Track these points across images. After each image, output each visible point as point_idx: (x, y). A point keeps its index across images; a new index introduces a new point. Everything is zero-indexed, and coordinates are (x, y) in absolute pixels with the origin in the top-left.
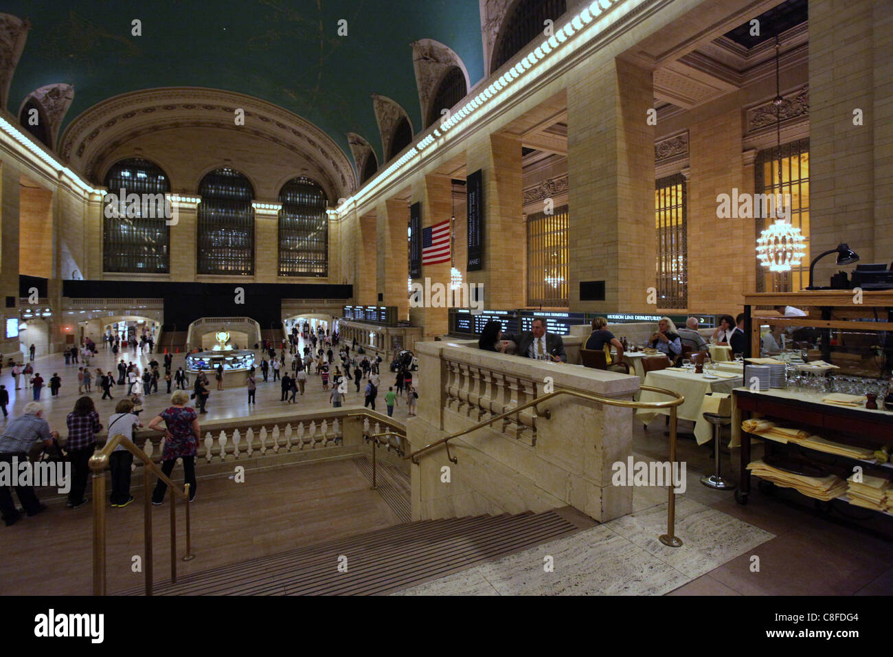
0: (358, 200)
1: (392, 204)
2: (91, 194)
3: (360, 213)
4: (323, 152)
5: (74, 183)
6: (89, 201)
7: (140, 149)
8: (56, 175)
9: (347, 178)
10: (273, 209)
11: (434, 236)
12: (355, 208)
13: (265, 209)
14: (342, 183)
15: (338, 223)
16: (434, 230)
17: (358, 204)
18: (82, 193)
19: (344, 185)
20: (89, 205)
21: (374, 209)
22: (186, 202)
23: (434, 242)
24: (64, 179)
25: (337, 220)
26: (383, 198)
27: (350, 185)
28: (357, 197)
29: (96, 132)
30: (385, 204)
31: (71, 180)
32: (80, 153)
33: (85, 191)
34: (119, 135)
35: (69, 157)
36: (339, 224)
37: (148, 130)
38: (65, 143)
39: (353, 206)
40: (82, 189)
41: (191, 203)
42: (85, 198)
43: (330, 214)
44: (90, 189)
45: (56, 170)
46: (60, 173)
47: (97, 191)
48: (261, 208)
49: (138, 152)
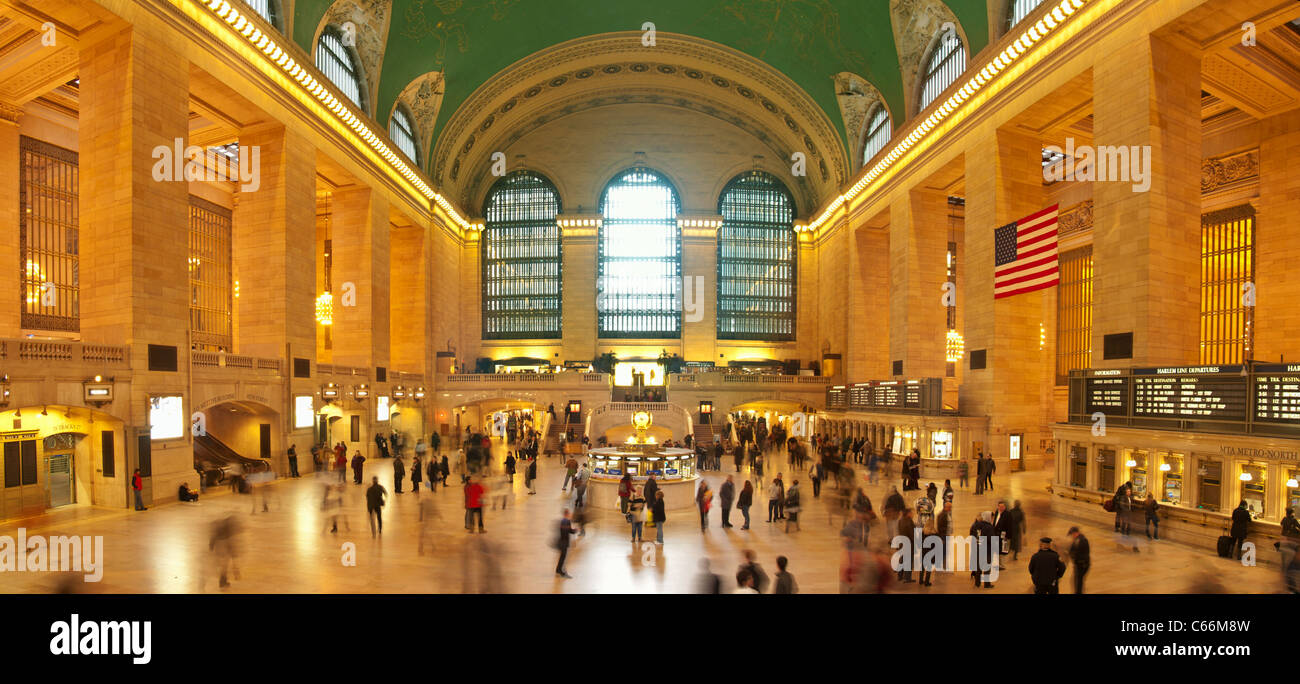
0: (852, 200)
1: (921, 196)
2: (467, 231)
3: (856, 223)
4: (789, 121)
5: (448, 216)
6: (466, 242)
7: (523, 156)
8: (427, 205)
9: (830, 165)
10: (710, 228)
11: (1020, 240)
12: (846, 216)
13: (697, 227)
14: (820, 177)
15: (813, 248)
16: (1020, 228)
17: (852, 207)
18: (456, 230)
19: (825, 179)
20: (465, 247)
21: (886, 211)
22: (583, 227)
23: (1020, 251)
24: (437, 210)
25: (812, 243)
26: (904, 187)
27: (834, 174)
28: (848, 195)
29: (471, 141)
30: (908, 197)
31: (445, 211)
32: (454, 175)
33: (461, 227)
34: (498, 141)
35: (442, 181)
36: (816, 250)
37: (533, 125)
38: (438, 160)
39: (843, 211)
40: (456, 223)
41: (589, 227)
42: (460, 238)
43: (801, 232)
44: (466, 225)
45: (427, 199)
46: (433, 202)
47: (474, 227)
48: (690, 227)
49: (521, 161)
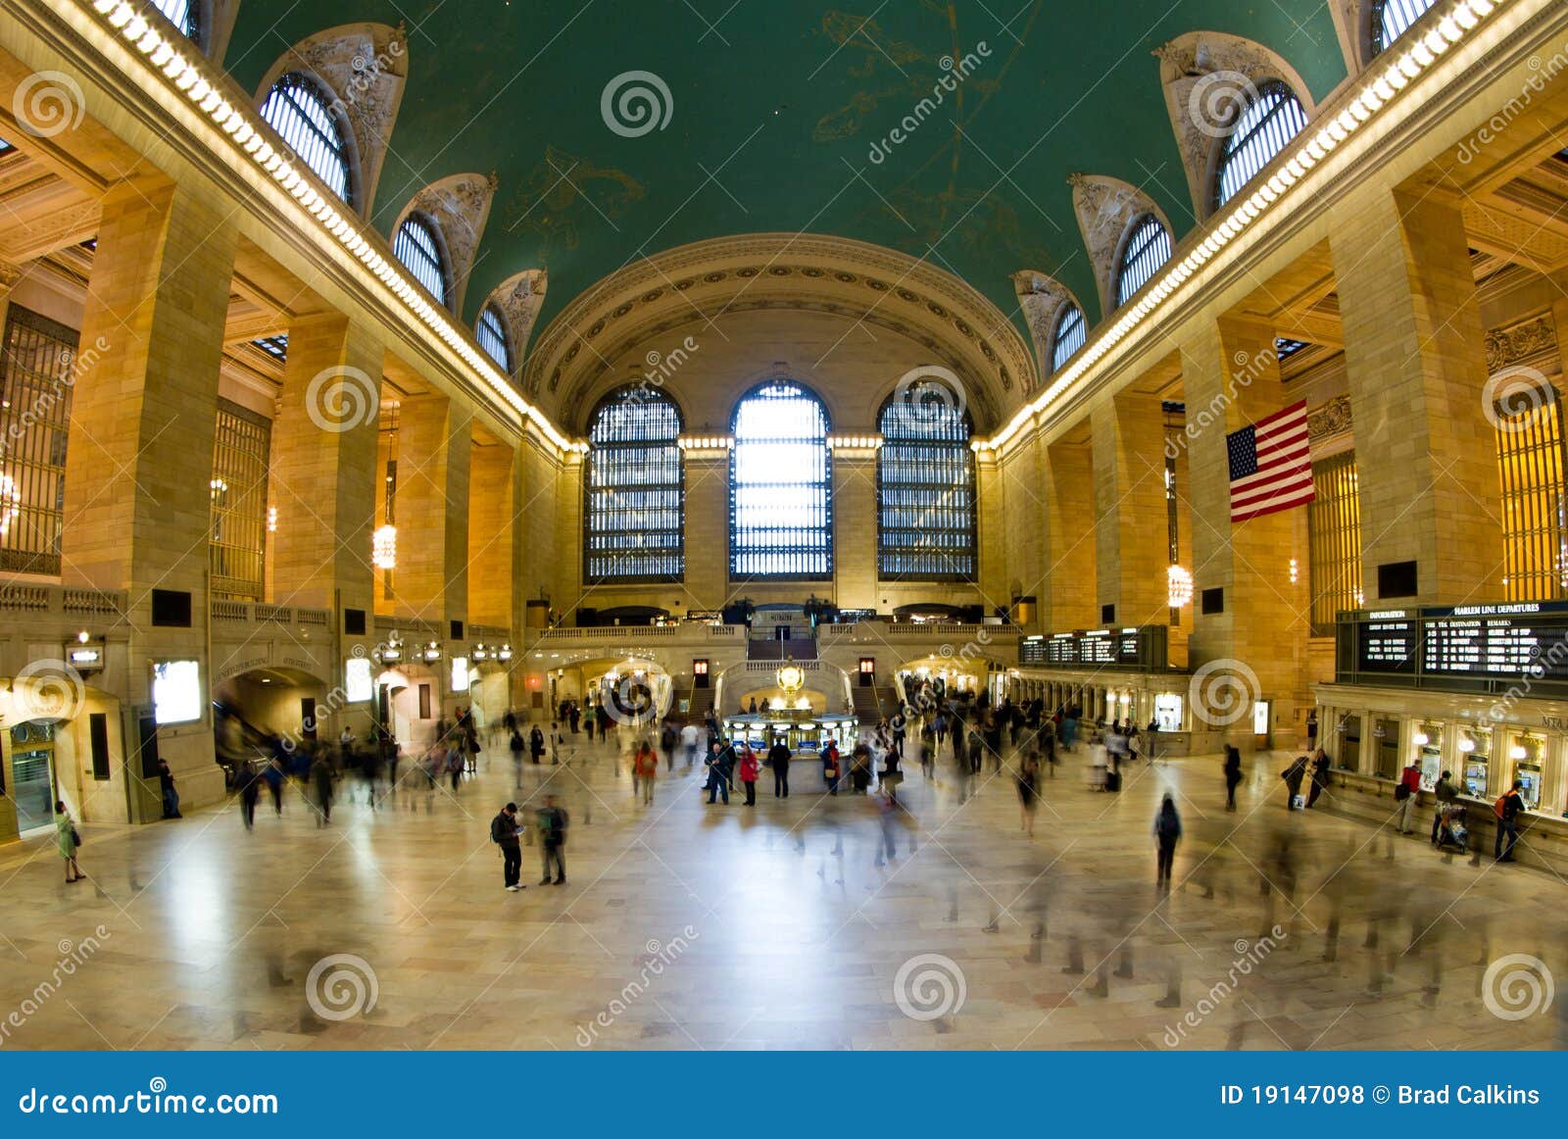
0: (1042, 411)
1: (1127, 403)
2: (567, 453)
3: (1048, 438)
4: (961, 325)
5: (544, 435)
6: (565, 464)
8: (518, 420)
9: (1013, 372)
10: (867, 448)
11: (1260, 447)
12: (1035, 430)
13: (851, 447)
14: (1001, 386)
15: (996, 469)
16: (1259, 432)
17: (1043, 419)
18: (553, 450)
19: (1007, 388)
20: (564, 471)
21: (1085, 422)
22: (710, 448)
23: (1261, 461)
24: (530, 427)
25: (995, 463)
26: (1106, 393)
27: (1019, 383)
28: (1039, 405)
29: (575, 349)
30: (1112, 404)
31: (539, 428)
32: (553, 387)
33: (559, 448)
34: (608, 349)
35: (538, 393)
36: (1000, 471)
37: (651, 333)
38: (534, 370)
39: (1032, 425)
40: (553, 443)
41: (718, 448)
42: (559, 461)
43: (980, 451)
44: (565, 444)
45: (518, 412)
46: (525, 417)
47: (575, 447)
48: (843, 447)
49: (634, 371)
